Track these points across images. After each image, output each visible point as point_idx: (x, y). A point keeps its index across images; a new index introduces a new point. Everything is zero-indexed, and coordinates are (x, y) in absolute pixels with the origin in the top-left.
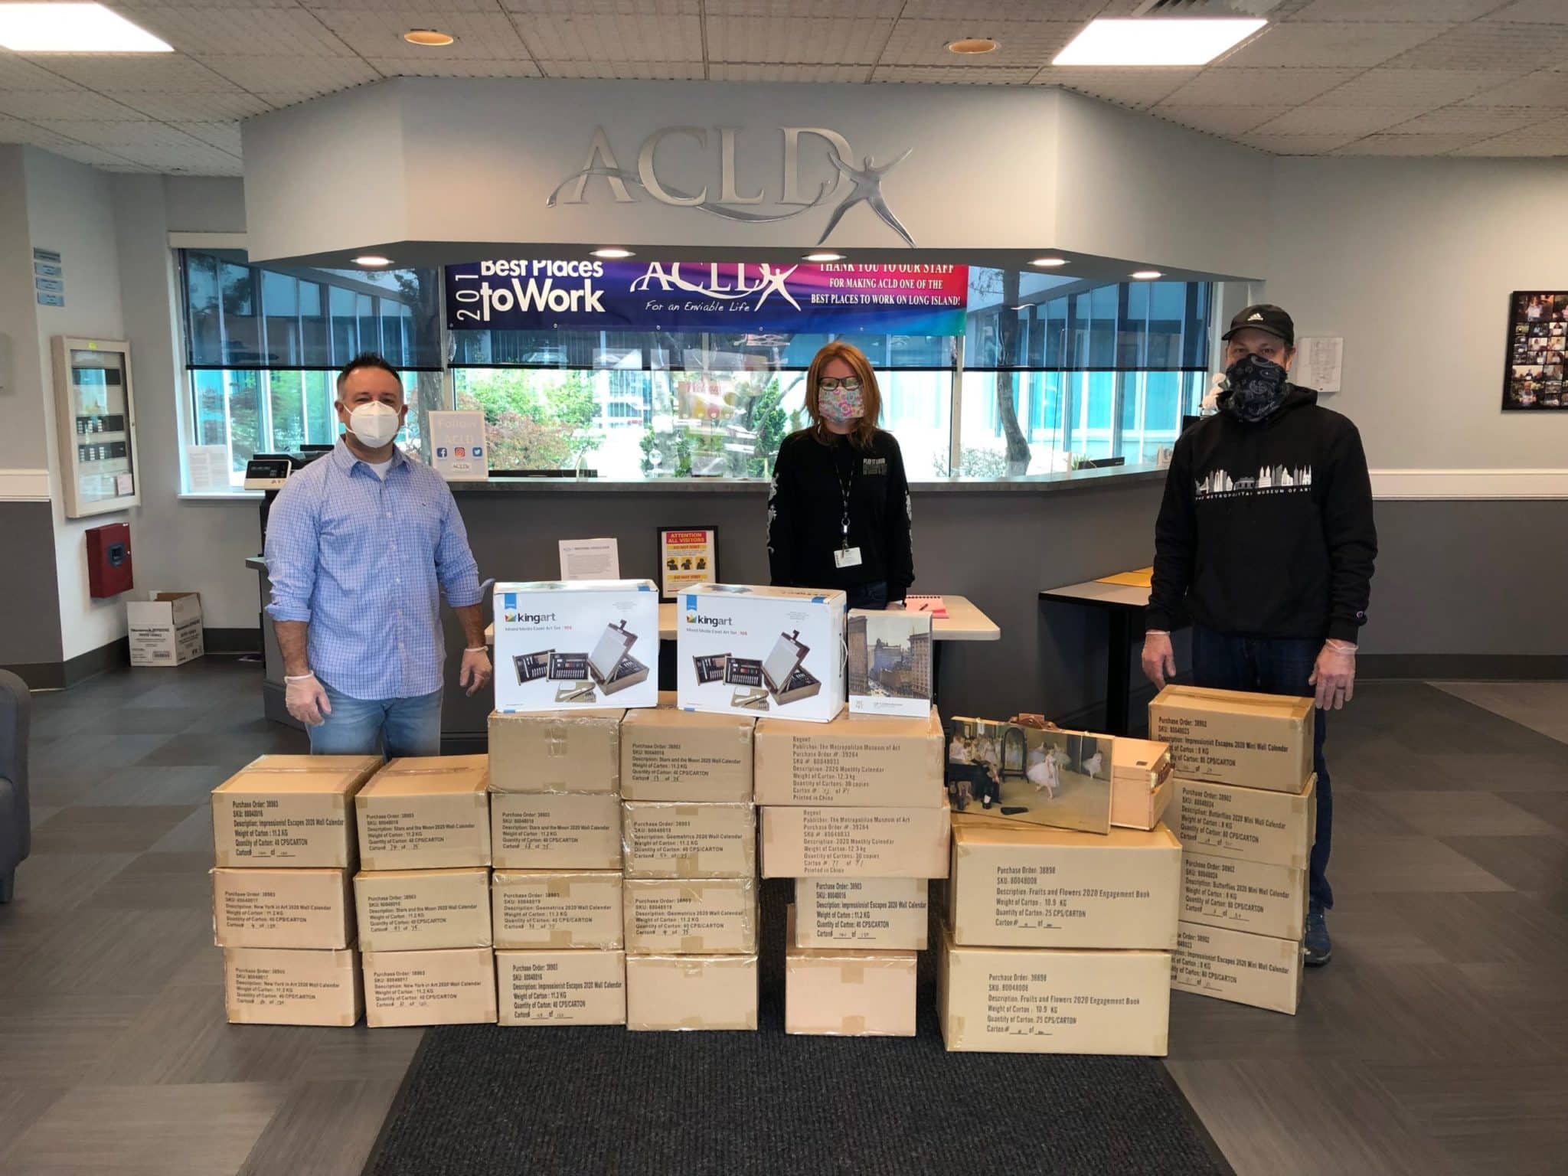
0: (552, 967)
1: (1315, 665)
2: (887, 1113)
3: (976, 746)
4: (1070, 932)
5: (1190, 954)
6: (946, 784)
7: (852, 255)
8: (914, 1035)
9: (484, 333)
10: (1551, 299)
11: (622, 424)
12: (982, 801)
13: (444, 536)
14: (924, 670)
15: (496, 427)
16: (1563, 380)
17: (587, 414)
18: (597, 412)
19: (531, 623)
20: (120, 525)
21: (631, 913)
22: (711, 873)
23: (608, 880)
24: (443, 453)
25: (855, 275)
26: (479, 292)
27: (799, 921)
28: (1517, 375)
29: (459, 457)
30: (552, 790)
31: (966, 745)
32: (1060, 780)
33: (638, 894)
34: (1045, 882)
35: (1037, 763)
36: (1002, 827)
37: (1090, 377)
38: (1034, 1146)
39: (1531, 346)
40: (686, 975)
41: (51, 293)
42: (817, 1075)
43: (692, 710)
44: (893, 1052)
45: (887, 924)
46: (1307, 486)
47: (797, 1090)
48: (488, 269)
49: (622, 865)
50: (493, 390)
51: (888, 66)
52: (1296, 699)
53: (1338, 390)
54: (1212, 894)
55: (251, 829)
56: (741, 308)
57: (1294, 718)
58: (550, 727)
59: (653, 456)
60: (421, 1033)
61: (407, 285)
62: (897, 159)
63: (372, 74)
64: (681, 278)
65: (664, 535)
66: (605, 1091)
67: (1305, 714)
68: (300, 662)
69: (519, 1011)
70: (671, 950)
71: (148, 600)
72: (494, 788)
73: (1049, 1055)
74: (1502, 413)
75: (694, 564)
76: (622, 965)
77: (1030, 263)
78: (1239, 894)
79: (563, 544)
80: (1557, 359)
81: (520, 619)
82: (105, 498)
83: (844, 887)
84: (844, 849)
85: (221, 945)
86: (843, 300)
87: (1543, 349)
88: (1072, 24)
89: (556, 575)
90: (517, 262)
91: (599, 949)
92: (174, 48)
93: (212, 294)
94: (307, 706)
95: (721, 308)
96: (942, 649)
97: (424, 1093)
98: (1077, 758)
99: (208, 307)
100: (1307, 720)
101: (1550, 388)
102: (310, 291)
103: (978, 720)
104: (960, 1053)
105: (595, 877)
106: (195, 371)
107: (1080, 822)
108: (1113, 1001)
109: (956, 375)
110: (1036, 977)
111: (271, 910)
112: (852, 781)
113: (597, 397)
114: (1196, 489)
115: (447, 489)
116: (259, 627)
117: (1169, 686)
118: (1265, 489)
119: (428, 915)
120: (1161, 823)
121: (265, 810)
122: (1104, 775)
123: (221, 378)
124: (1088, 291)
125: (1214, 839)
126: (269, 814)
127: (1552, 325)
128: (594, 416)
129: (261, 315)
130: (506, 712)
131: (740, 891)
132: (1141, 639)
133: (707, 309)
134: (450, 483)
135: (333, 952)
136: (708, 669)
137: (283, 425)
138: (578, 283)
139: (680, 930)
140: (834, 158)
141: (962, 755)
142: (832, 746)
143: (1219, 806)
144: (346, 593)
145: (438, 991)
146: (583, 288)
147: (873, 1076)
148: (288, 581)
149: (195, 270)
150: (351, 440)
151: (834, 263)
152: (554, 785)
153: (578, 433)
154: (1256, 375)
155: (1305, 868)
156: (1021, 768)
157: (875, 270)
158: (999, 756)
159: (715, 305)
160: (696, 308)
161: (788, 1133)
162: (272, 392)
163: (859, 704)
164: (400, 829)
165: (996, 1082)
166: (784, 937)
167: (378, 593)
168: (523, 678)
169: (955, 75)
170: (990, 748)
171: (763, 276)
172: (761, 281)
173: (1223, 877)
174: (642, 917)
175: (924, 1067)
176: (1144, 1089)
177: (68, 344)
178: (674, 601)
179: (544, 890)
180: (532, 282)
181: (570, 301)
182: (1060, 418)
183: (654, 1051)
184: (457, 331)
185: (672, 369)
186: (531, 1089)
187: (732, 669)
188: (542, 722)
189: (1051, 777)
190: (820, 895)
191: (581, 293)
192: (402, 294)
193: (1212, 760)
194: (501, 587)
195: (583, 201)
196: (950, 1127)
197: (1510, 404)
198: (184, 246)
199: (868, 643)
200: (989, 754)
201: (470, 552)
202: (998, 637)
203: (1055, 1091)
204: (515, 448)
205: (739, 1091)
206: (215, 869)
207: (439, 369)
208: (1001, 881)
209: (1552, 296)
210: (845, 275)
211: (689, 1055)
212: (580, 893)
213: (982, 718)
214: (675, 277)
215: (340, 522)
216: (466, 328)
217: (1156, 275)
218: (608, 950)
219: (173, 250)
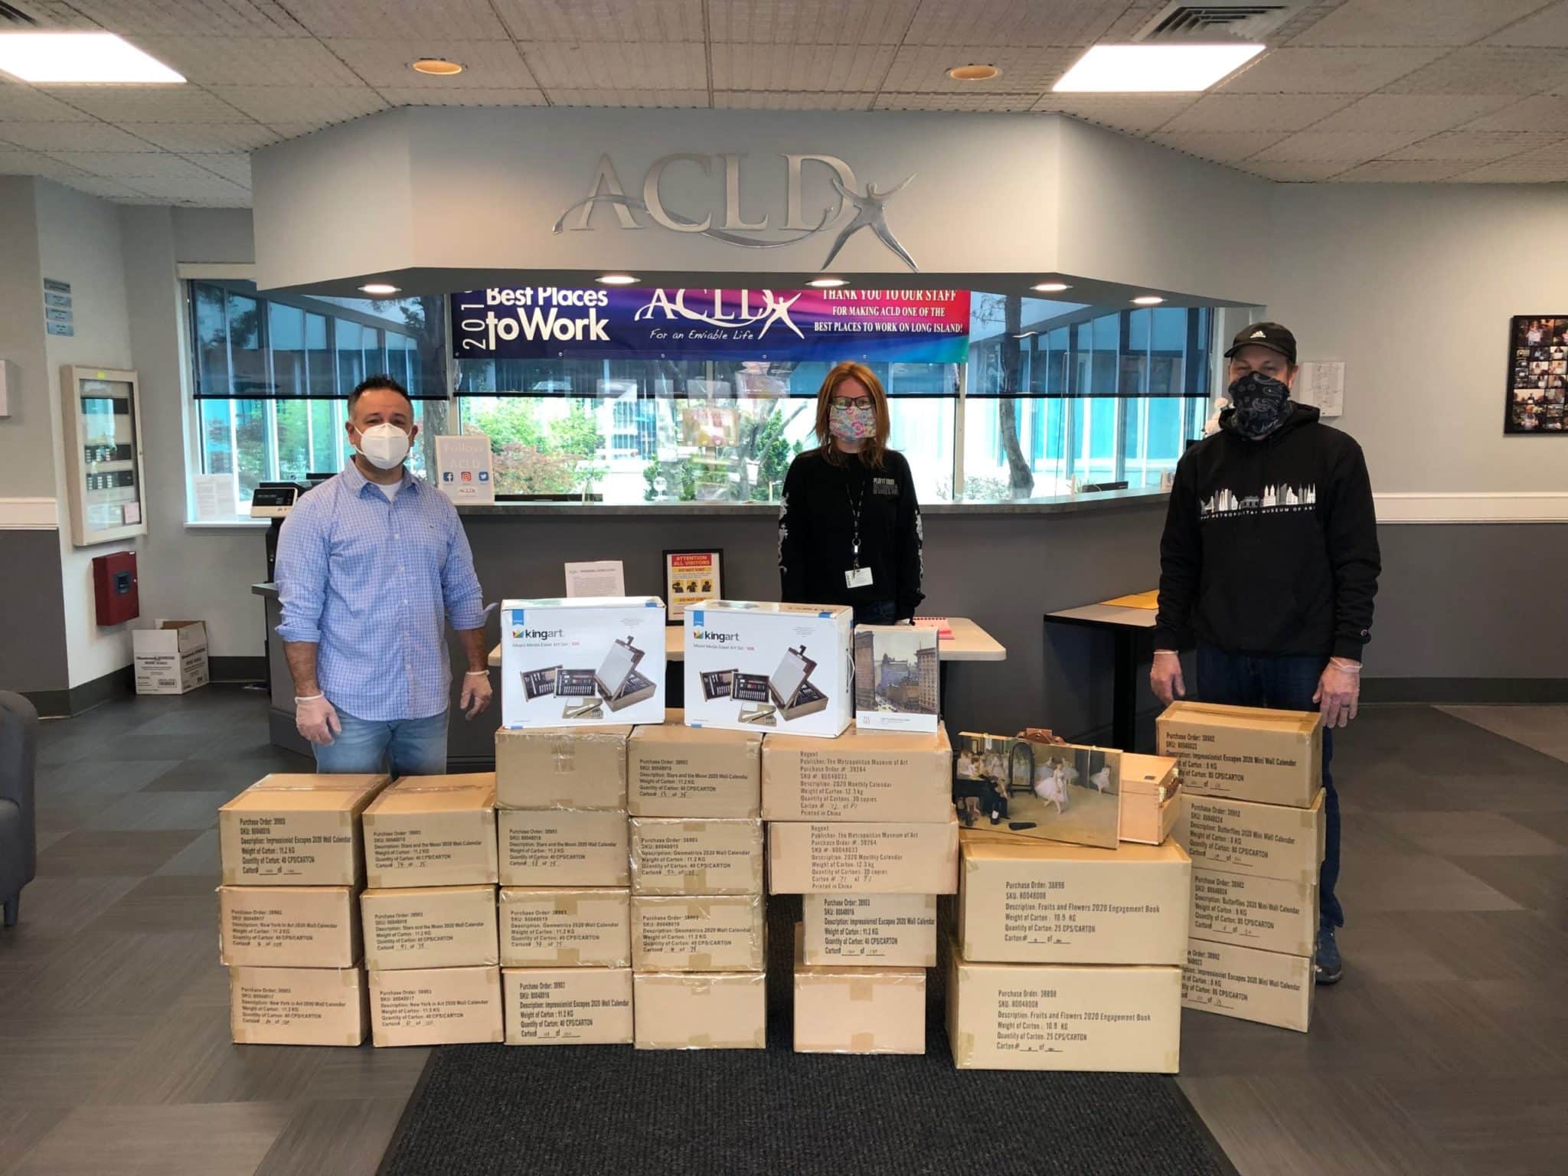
0: (559, 985)
1: (1320, 684)
2: (898, 1130)
3: (984, 761)
4: (1078, 947)
5: (1200, 972)
6: (954, 800)
7: (857, 280)
8: (924, 1053)
9: (488, 363)
10: (1551, 323)
11: (626, 455)
12: (991, 817)
13: (450, 559)
14: (931, 684)
15: (502, 458)
16: (1565, 404)
17: (592, 445)
18: (601, 443)
19: (538, 640)
20: (127, 554)
21: (638, 931)
22: (719, 889)
23: (616, 897)
24: (449, 477)
25: (858, 303)
26: (485, 322)
27: (807, 938)
28: (1519, 399)
29: (466, 482)
30: (559, 806)
31: (974, 761)
32: (1069, 797)
33: (646, 911)
34: (1053, 897)
35: (1045, 778)
36: (1012, 842)
37: (1092, 403)
38: (1046, 1162)
39: (1533, 370)
40: (694, 993)
41: (61, 323)
42: (826, 1092)
43: (699, 726)
44: (903, 1070)
45: (895, 941)
46: (1311, 505)
47: (806, 1107)
48: (494, 298)
49: (629, 882)
50: (497, 422)
51: (890, 93)
52: (1304, 714)
53: (1340, 413)
54: (1222, 911)
55: (258, 846)
56: (745, 336)
57: (1302, 732)
58: (558, 743)
59: (658, 483)
60: (427, 1052)
61: (412, 317)
62: (900, 186)
63: (381, 105)
64: (686, 306)
65: (669, 557)
66: (612, 1109)
67: (1312, 729)
68: (310, 683)
69: (526, 1030)
70: (679, 967)
71: (154, 628)
72: (501, 805)
73: (1059, 1072)
74: (1504, 436)
75: (699, 588)
76: (630, 983)
77: (1032, 288)
78: (1249, 910)
79: (569, 567)
80: (1558, 383)
81: (527, 635)
82: (112, 526)
83: (852, 903)
84: (852, 865)
85: (227, 964)
86: (846, 328)
87: (1545, 373)
88: (1072, 50)
89: (562, 593)
90: (522, 292)
91: (607, 967)
92: (187, 78)
93: (220, 327)
94: (319, 726)
95: (725, 336)
96: (947, 669)
97: (430, 1111)
98: (1085, 773)
99: (215, 341)
100: (1315, 734)
101: (1552, 412)
102: (316, 323)
103: (985, 736)
104: (970, 1070)
105: (602, 894)
106: (203, 401)
107: (1089, 837)
108: (1123, 1017)
109: (959, 402)
110: (1046, 994)
111: (278, 928)
112: (860, 796)
113: (601, 429)
114: (1200, 508)
115: (454, 513)
116: (264, 655)
117: (1176, 702)
118: (1270, 508)
119: (435, 933)
120: (1171, 839)
121: (273, 827)
122: (1112, 790)
123: (228, 407)
124: (1088, 321)
125: (1223, 855)
126: (276, 831)
127: (1553, 349)
128: (598, 448)
129: (268, 346)
130: (513, 728)
131: (748, 908)
132: (1150, 660)
133: (711, 337)
134: (459, 508)
135: (340, 971)
136: (715, 685)
137: (289, 457)
138: (583, 312)
139: (688, 948)
140: (837, 184)
141: (970, 770)
142: (839, 761)
143: (1229, 822)
144: (356, 614)
145: (444, 1009)
146: (587, 316)
147: (882, 1093)
148: (297, 602)
149: (203, 303)
150: (361, 462)
151: (836, 288)
152: (561, 802)
153: (583, 464)
154: (1259, 392)
155: (1315, 884)
156: (1029, 784)
157: (877, 298)
158: (1007, 772)
159: (719, 333)
160: (700, 336)
161: (798, 1150)
162: (279, 424)
163: (866, 720)
164: (407, 846)
165: (1006, 1099)
166: (792, 957)
167: (386, 614)
168: (531, 695)
169: (956, 103)
170: (998, 763)
171: (766, 304)
172: (765, 309)
173: (1233, 893)
174: (649, 934)
175: (934, 1084)
176: (1156, 1105)
177: (78, 374)
178: (681, 623)
179: (551, 907)
180: (538, 311)
181: (575, 329)
182: (1063, 446)
183: (662, 1069)
184: (463, 360)
185: (676, 397)
186: (539, 1106)
187: (739, 685)
188: (550, 738)
189: (1059, 792)
190: (827, 912)
191: (586, 322)
192: (408, 326)
193: (1221, 776)
194: (508, 604)
195: (588, 228)
196: (960, 1143)
197: (1512, 428)
198: (194, 277)
199: (875, 659)
200: (997, 769)
201: (475, 576)
202: (1003, 658)
203: (1066, 1108)
204: (518, 478)
205: (747, 1109)
206: (221, 887)
207: (445, 398)
208: (1010, 896)
209: (1552, 321)
210: (848, 303)
211: (697, 1073)
212: (587, 910)
213: (990, 733)
214: (679, 306)
215: (351, 543)
216: (471, 357)
217: (1158, 300)
218: (616, 968)
219: (182, 280)
